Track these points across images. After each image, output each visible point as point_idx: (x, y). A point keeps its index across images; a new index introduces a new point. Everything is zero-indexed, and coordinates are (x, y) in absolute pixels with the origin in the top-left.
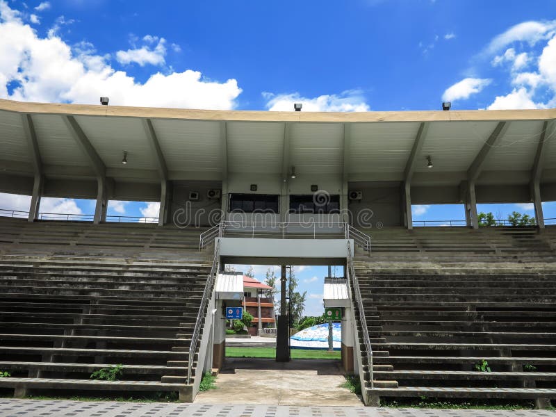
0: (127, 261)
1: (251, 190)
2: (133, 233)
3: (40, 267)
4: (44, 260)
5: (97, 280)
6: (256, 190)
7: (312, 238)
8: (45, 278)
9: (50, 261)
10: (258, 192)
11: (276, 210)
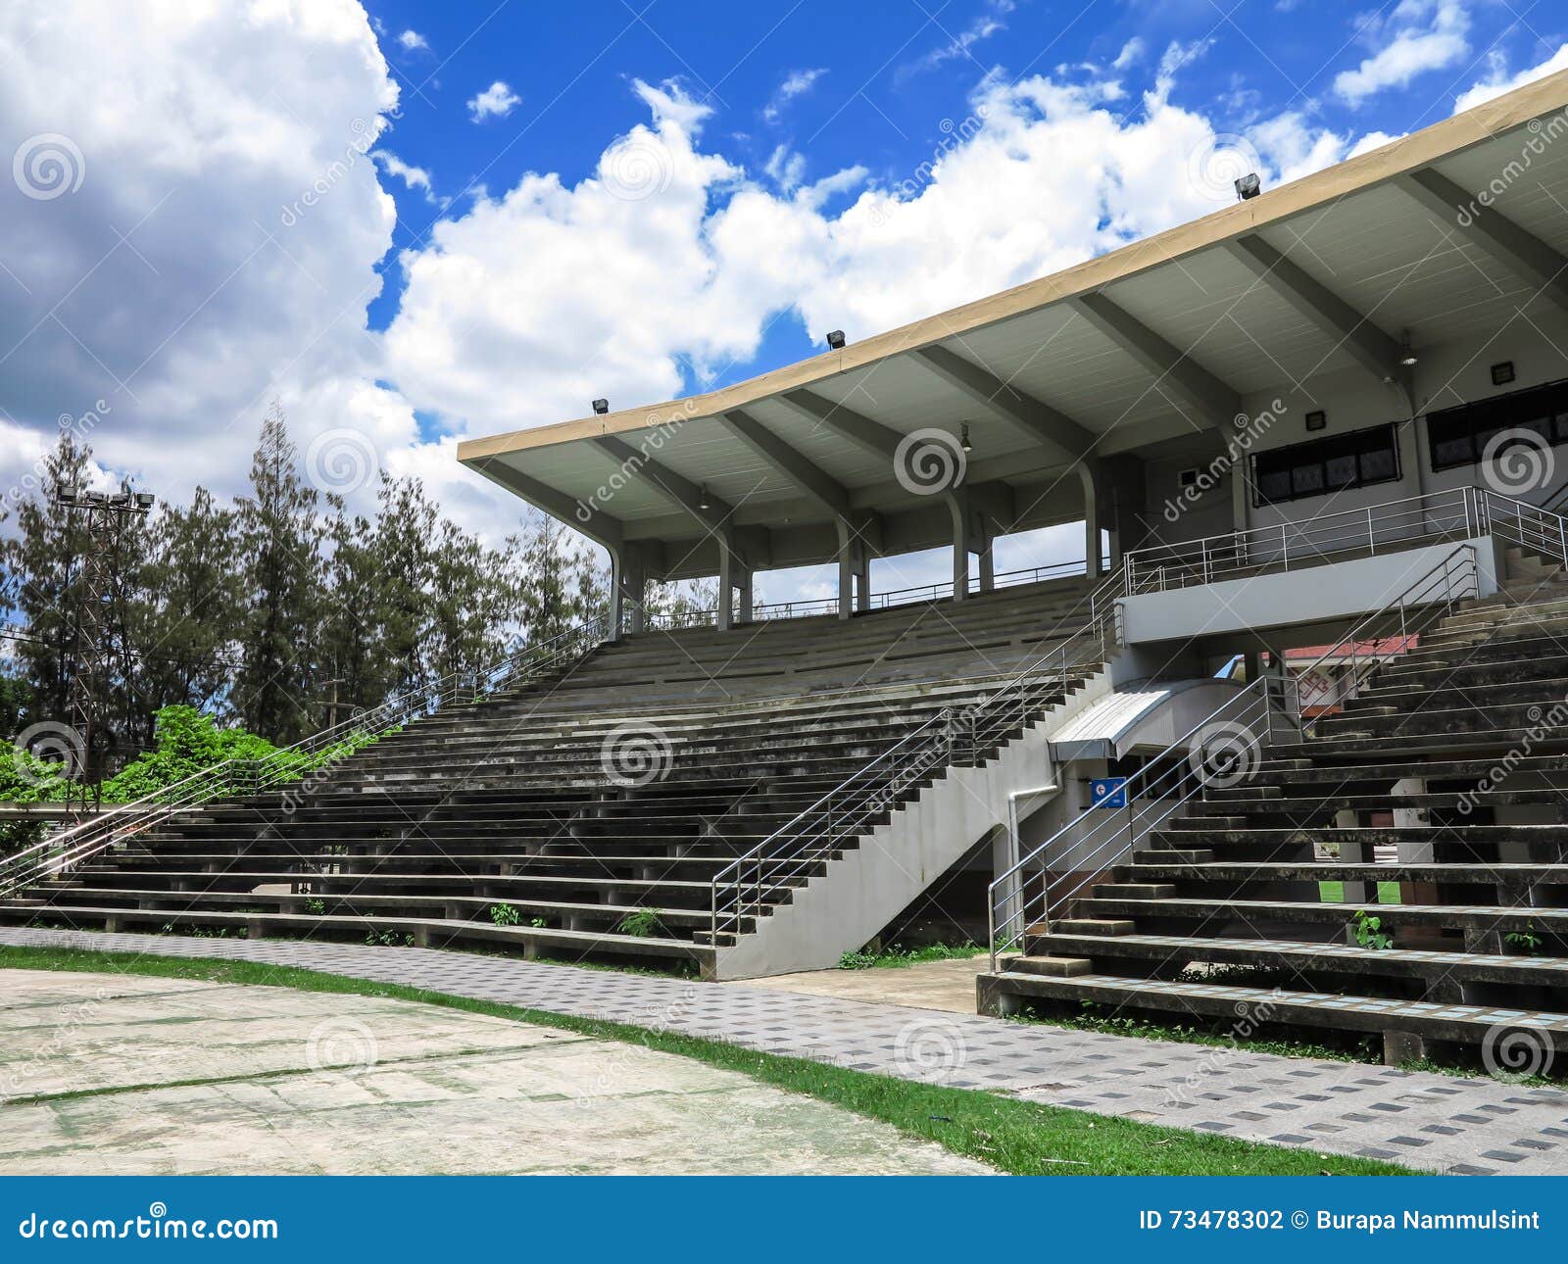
0: (920, 688)
1: (1309, 428)
2: (1016, 611)
3: (771, 721)
4: (786, 706)
5: (830, 740)
6: (1323, 426)
7: (1364, 553)
8: (754, 744)
9: (797, 707)
10: (1329, 431)
11: (1392, 474)
